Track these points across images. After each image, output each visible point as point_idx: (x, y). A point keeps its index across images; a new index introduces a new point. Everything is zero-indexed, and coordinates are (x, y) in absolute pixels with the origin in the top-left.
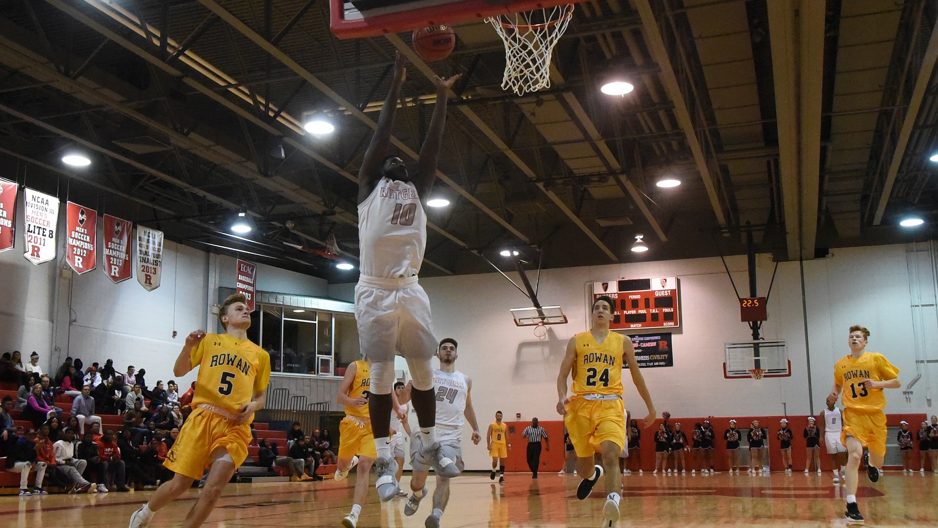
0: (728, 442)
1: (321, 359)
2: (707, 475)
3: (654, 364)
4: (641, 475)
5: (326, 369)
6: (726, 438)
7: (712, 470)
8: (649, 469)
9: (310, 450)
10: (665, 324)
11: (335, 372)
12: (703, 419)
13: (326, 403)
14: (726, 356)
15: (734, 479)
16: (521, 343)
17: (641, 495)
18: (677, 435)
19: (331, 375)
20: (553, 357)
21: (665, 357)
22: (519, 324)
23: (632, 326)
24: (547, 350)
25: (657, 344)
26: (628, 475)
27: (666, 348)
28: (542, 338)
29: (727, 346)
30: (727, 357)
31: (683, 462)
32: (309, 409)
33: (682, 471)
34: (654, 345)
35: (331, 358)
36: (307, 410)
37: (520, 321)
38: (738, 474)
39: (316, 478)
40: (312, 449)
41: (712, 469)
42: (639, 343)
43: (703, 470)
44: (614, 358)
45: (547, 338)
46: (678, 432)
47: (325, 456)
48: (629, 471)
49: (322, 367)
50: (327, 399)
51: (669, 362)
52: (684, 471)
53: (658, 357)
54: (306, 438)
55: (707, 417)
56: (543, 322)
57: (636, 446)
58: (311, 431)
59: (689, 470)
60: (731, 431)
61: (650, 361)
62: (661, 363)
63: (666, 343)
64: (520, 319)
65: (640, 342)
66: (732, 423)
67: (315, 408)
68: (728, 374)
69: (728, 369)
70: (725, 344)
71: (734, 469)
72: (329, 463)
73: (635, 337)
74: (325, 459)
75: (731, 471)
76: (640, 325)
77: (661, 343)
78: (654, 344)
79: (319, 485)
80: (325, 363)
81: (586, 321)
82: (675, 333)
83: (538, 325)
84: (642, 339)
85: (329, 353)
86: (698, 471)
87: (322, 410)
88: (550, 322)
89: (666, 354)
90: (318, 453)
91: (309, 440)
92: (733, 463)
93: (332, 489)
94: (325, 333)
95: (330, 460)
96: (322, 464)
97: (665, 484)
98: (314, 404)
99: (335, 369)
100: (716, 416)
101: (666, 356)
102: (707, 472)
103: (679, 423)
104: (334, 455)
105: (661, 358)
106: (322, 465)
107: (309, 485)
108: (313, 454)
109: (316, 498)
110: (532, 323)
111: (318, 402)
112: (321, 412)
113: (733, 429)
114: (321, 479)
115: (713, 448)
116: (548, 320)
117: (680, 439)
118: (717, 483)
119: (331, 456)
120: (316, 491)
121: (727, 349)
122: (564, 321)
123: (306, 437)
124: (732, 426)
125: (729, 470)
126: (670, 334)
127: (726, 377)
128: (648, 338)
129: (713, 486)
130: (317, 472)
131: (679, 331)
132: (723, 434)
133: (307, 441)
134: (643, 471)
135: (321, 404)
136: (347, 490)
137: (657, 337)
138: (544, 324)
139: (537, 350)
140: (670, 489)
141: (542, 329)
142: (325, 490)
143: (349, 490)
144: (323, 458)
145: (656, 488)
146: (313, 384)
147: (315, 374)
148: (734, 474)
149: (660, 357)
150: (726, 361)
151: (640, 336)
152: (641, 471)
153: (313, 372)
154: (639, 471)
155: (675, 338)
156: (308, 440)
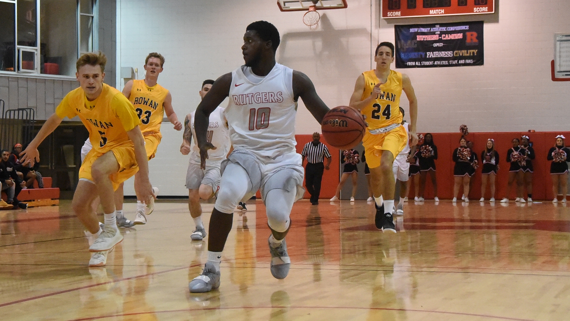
0: (553, 163)
1: (23, 52)
2: (523, 205)
3: (458, 62)
4: (437, 204)
5: (30, 65)
6: (550, 158)
7: (530, 199)
8: (447, 197)
9: (9, 169)
10: (475, 9)
11: (41, 69)
12: (521, 134)
13: (30, 109)
14: (555, 50)
15: (559, 212)
16: (286, 33)
17: (434, 228)
18: (488, 154)
19: (36, 73)
20: (326, 53)
21: (473, 53)
22: (284, 9)
23: (431, 12)
24: (319, 43)
25: (464, 36)
26: (421, 204)
27: (475, 41)
28: (314, 27)
29: (558, 39)
30: (558, 54)
31: (493, 189)
32: (8, 117)
33: (491, 200)
34: (459, 38)
35: (36, 50)
36: (4, 117)
37: (285, 5)
38: (564, 205)
39: (18, 205)
40: (11, 169)
41: (530, 197)
42: (440, 35)
43: (518, 199)
44: (395, 95)
45: (320, 28)
46: (489, 150)
47: (29, 178)
48: (421, 199)
49: (25, 62)
50: (31, 104)
51: (479, 60)
52: (492, 200)
53: (464, 53)
54: (5, 155)
55: (527, 131)
56: (314, 6)
57: (431, 168)
58: (11, 144)
59: (498, 199)
60: (557, 149)
61: (454, 58)
62: (468, 61)
63: (475, 34)
64: (284, 3)
65: (442, 33)
66: (559, 139)
67: (15, 116)
68: (558, 76)
69: (557, 68)
70: (555, 36)
71: (560, 198)
72: (34, 186)
73: (435, 27)
74: (29, 181)
75: (555, 200)
76: (443, 11)
77: (468, 34)
78: (460, 36)
79: (20, 214)
80: (29, 57)
81: (371, 5)
82: (487, 22)
83: (308, 9)
84: (444, 29)
85: (34, 44)
86: (512, 199)
87: (25, 118)
88: (325, 6)
89: (475, 49)
90: (21, 173)
91: (8, 157)
92: (559, 191)
93: (38, 219)
94: (27, 16)
95: (36, 182)
96: (26, 187)
97: (466, 216)
98: (14, 110)
99: (41, 64)
100: (538, 130)
101: (475, 51)
102: (524, 201)
103: (492, 140)
104: (40, 175)
105: (468, 55)
106: (25, 189)
107: (8, 214)
108: (13, 175)
109: (17, 230)
110: (301, 7)
111: (20, 107)
112: (24, 121)
113: (560, 147)
114: (24, 207)
115: (532, 171)
116: (322, 4)
117: (491, 159)
118: (536, 215)
119: (37, 178)
120: (16, 221)
121: (558, 43)
122: (343, 5)
123: (4, 152)
124: (559, 143)
125: (552, 200)
126: (481, 23)
127: (554, 79)
128: (452, 29)
129: (531, 218)
130: (19, 198)
131: (494, 18)
132: (547, 153)
133: (6, 158)
134: (439, 199)
135: (23, 110)
136: (58, 220)
137: (464, 27)
138: (316, 8)
139: (307, 42)
140: (472, 221)
141: (314, 16)
142: (29, 220)
143: (62, 220)
144: (26, 180)
145: (452, 220)
146: (14, 84)
147: (14, 71)
148: (559, 204)
149: (467, 53)
150: (555, 56)
151: (442, 25)
152: (437, 199)
153: (12, 69)
154: (434, 199)
155: (487, 28)
156: (6, 156)
